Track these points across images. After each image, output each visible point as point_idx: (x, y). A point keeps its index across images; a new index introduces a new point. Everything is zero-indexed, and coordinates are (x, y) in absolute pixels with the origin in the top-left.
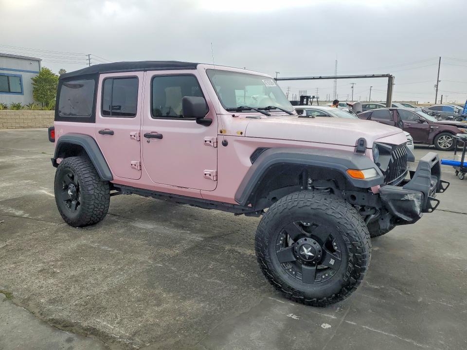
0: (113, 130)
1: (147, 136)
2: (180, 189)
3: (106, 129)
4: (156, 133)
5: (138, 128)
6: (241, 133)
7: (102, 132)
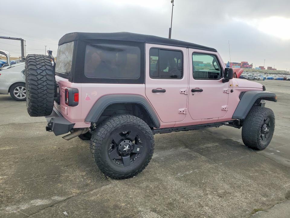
0: (164, 89)
1: (193, 91)
2: (209, 120)
3: (157, 88)
4: (199, 88)
5: (186, 86)
6: (237, 86)
7: (154, 91)
